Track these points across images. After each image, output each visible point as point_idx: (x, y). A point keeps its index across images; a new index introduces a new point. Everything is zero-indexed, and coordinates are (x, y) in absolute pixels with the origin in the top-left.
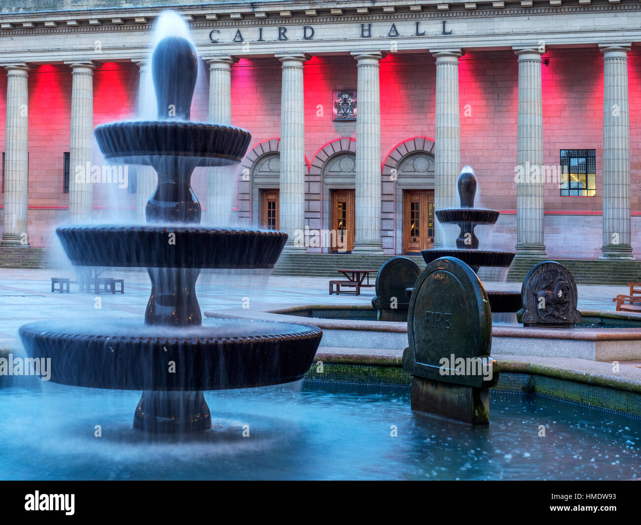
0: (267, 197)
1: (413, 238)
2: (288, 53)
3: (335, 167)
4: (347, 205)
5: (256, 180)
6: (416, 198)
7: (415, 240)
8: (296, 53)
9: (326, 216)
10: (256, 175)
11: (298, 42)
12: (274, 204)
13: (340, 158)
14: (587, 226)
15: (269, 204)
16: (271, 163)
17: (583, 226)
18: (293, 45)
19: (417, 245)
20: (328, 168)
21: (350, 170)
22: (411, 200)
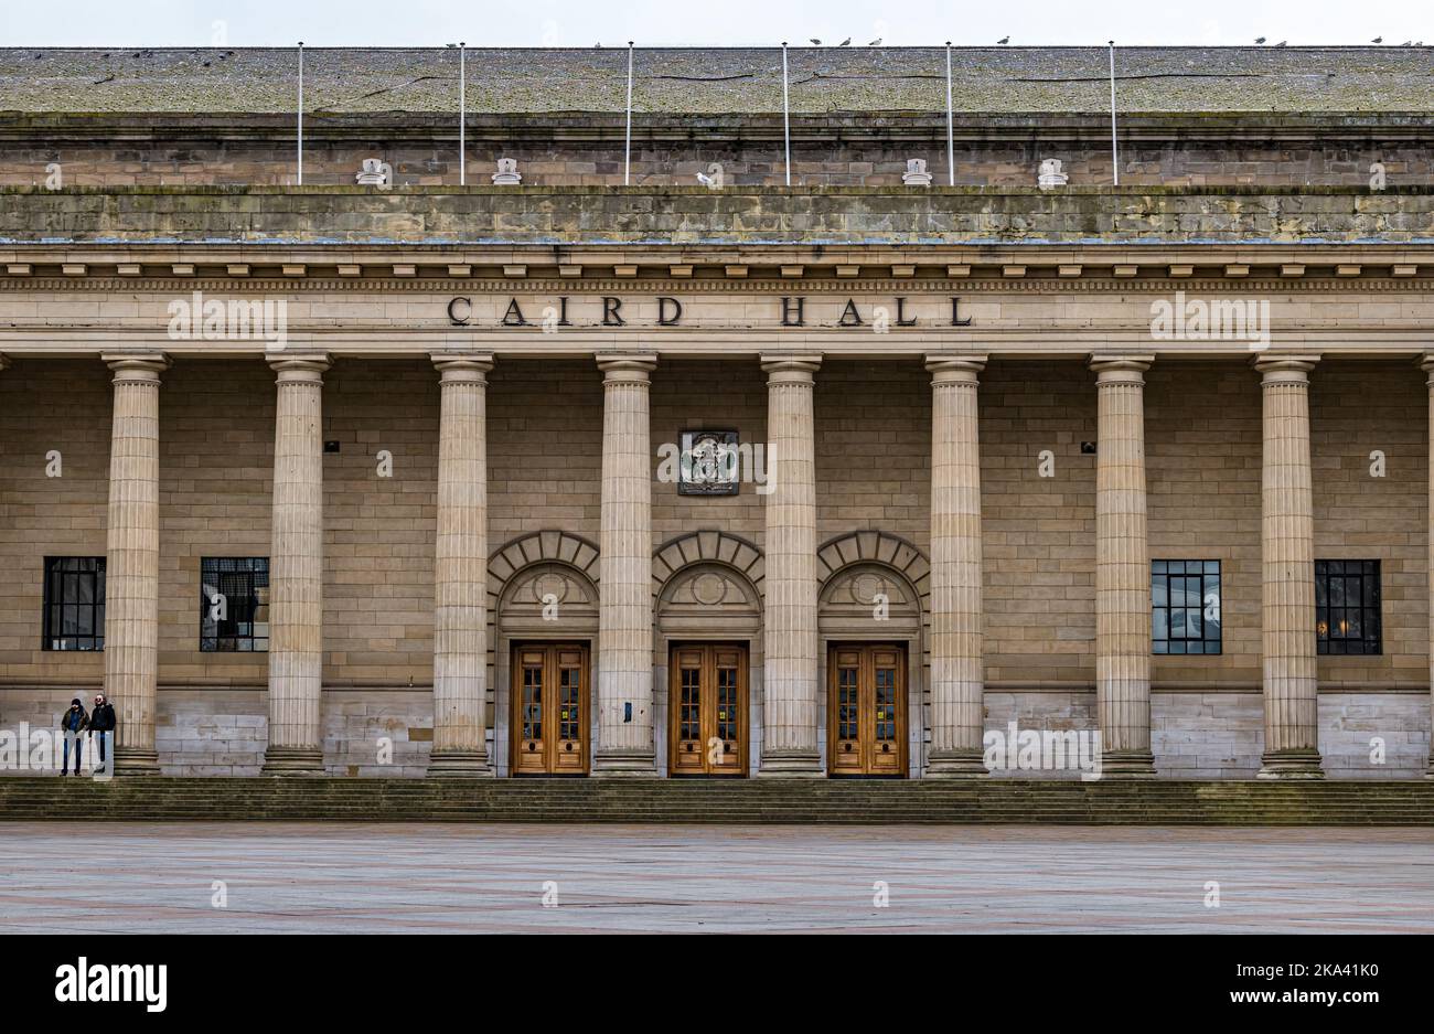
0: (523, 657)
1: (842, 744)
2: (626, 354)
3: (683, 594)
4: (701, 675)
5: (508, 622)
6: (849, 660)
7: (848, 747)
8: (645, 354)
10: (505, 611)
11: (644, 329)
12: (538, 673)
13: (693, 574)
14: (1207, 715)
15: (528, 672)
16: (539, 585)
17: (1200, 714)
18: (634, 336)
19: (853, 760)
20: (667, 595)
21: (715, 601)
22: (839, 663)
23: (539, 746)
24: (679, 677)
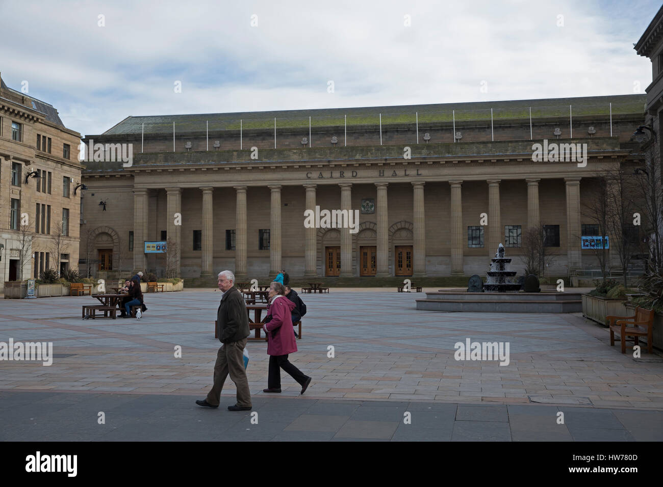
1: (399, 268)
2: (345, 184)
3: (362, 236)
4: (367, 254)
5: (325, 242)
6: (400, 250)
9: (359, 259)
10: (323, 240)
11: (349, 178)
12: (332, 254)
13: (365, 231)
16: (331, 234)
17: (478, 261)
18: (347, 180)
19: (401, 272)
20: (359, 236)
21: (370, 237)
23: (332, 270)
24: (362, 254)
